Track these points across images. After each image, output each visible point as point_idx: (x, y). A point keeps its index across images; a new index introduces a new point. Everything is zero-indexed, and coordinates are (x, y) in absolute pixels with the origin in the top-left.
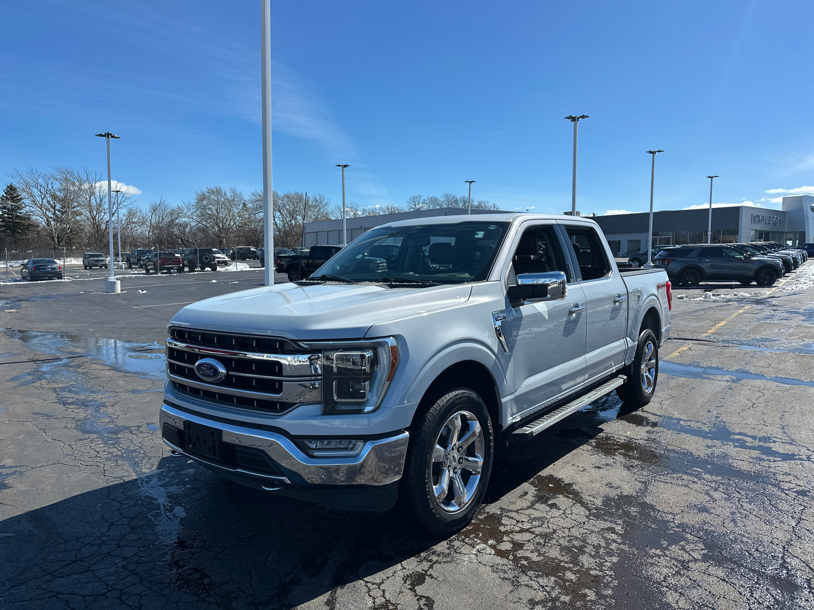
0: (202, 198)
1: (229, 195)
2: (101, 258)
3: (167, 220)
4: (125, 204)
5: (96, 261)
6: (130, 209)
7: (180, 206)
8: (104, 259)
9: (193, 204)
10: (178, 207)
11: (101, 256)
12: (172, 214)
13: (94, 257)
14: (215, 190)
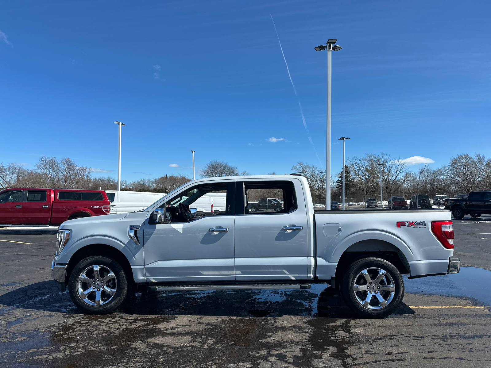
0: (455, 162)
1: (475, 158)
2: (374, 202)
3: (430, 177)
4: (404, 170)
5: (371, 203)
6: (407, 173)
7: (439, 168)
8: (376, 202)
9: (448, 166)
10: (439, 169)
11: (375, 200)
12: (434, 173)
13: (371, 201)
14: (463, 156)
